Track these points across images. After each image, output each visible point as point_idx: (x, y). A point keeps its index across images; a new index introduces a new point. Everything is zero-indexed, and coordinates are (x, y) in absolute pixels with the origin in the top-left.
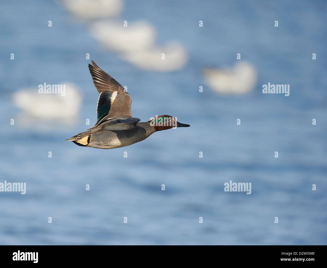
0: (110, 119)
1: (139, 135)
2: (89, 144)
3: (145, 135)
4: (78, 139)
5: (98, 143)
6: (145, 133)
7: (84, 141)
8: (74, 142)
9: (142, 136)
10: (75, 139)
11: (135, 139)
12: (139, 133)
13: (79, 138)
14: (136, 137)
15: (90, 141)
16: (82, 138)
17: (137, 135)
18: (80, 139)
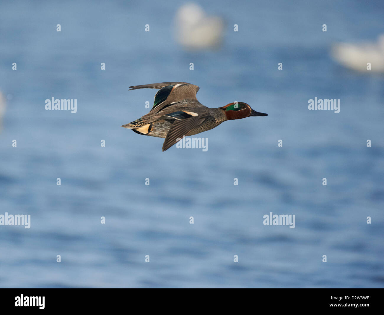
0: (173, 103)
1: (208, 124)
2: (150, 133)
3: (214, 124)
4: (137, 127)
5: (161, 133)
6: (214, 123)
7: (144, 129)
8: (133, 129)
9: (211, 125)
10: (134, 126)
11: (202, 129)
12: (207, 122)
13: (139, 125)
14: (204, 127)
15: (151, 130)
16: (142, 126)
17: (205, 124)
18: (140, 127)
